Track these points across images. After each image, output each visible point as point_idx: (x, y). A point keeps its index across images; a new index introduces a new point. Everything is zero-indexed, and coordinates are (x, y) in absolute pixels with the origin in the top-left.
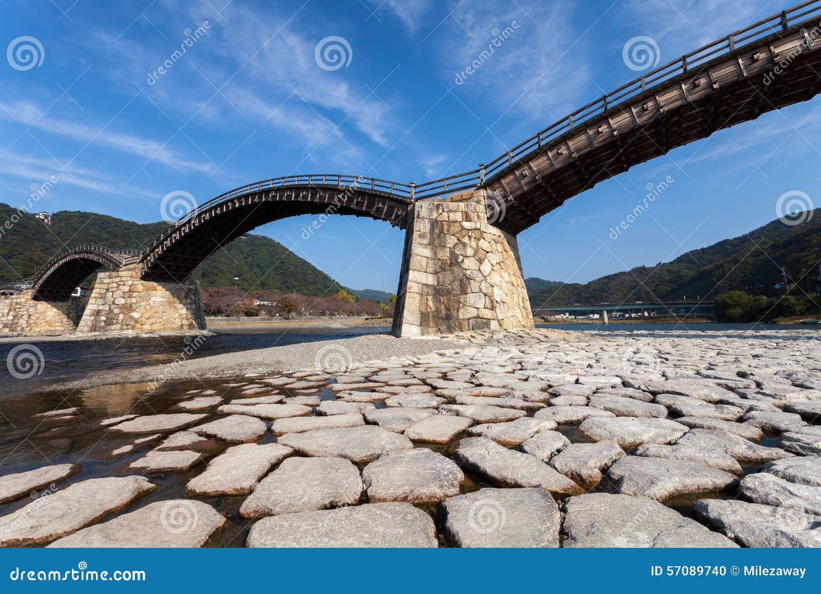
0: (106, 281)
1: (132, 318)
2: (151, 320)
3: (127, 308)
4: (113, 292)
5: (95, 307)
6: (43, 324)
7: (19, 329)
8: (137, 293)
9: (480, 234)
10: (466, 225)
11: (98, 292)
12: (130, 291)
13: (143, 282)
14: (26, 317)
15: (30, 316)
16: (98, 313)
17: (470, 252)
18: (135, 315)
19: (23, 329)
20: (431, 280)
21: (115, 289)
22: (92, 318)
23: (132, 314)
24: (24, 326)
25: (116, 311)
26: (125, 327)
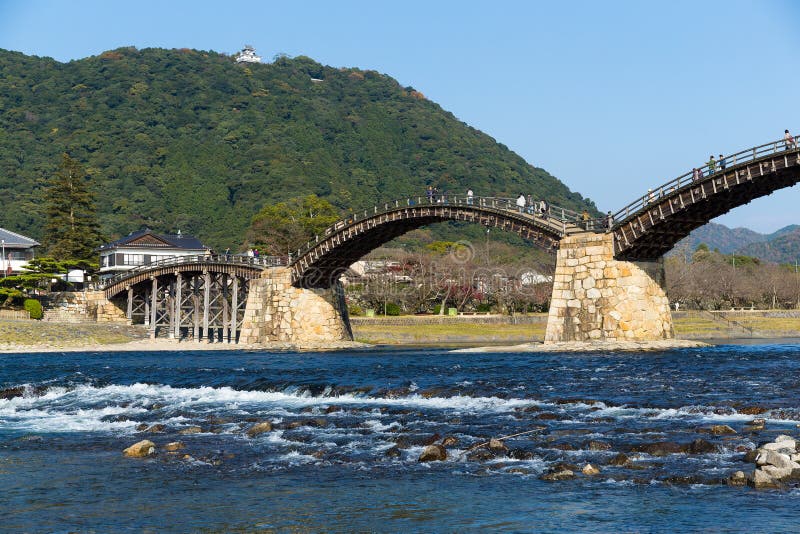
0: (571, 262)
1: (612, 319)
2: (634, 323)
3: (602, 304)
4: (582, 280)
5: (563, 305)
6: (311, 329)
7: (283, 337)
8: (612, 281)
11: (562, 280)
12: (604, 278)
13: (617, 263)
14: (288, 317)
15: (293, 314)
16: (567, 312)
18: (615, 315)
21: (584, 275)
22: (563, 320)
23: (611, 314)
24: (289, 331)
25: (592, 309)
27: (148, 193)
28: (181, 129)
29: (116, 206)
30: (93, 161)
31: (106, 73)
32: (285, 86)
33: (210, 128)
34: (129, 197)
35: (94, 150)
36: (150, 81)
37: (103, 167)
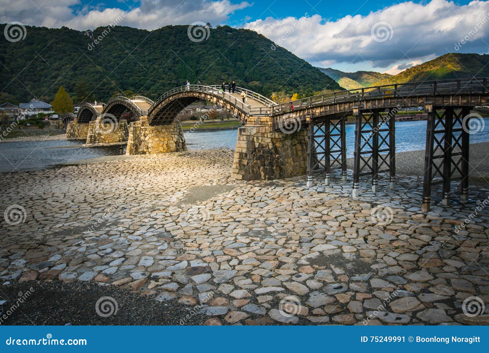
0: (92, 124)
1: (101, 138)
2: (108, 138)
3: (100, 135)
4: (95, 128)
5: (90, 135)
9: (146, 129)
10: (142, 127)
11: (90, 128)
14: (77, 131)
15: (78, 130)
17: (142, 135)
18: (102, 137)
19: (77, 136)
20: (133, 142)
24: (77, 135)
25: (96, 136)
27: (172, 73)
28: (185, 52)
29: (162, 77)
30: (157, 63)
31: (162, 34)
32: (219, 36)
33: (194, 51)
34: (166, 75)
35: (157, 59)
36: (175, 37)
37: (160, 65)
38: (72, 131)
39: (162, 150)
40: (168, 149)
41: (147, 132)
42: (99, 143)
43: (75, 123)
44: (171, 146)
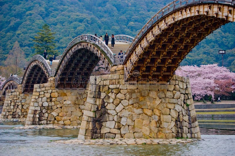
3: (49, 109)
4: (42, 98)
5: (33, 108)
7: (17, 116)
8: (54, 99)
10: (111, 87)
11: (34, 98)
12: (51, 97)
13: (57, 90)
15: (23, 106)
16: (35, 112)
17: (111, 100)
18: (54, 114)
20: (92, 115)
21: (43, 96)
22: (33, 115)
23: (52, 113)
24: (20, 114)
26: (49, 122)
38: (12, 107)
39: (148, 133)
40: (159, 131)
41: (120, 96)
42: (47, 124)
43: (18, 93)
44: (166, 127)
